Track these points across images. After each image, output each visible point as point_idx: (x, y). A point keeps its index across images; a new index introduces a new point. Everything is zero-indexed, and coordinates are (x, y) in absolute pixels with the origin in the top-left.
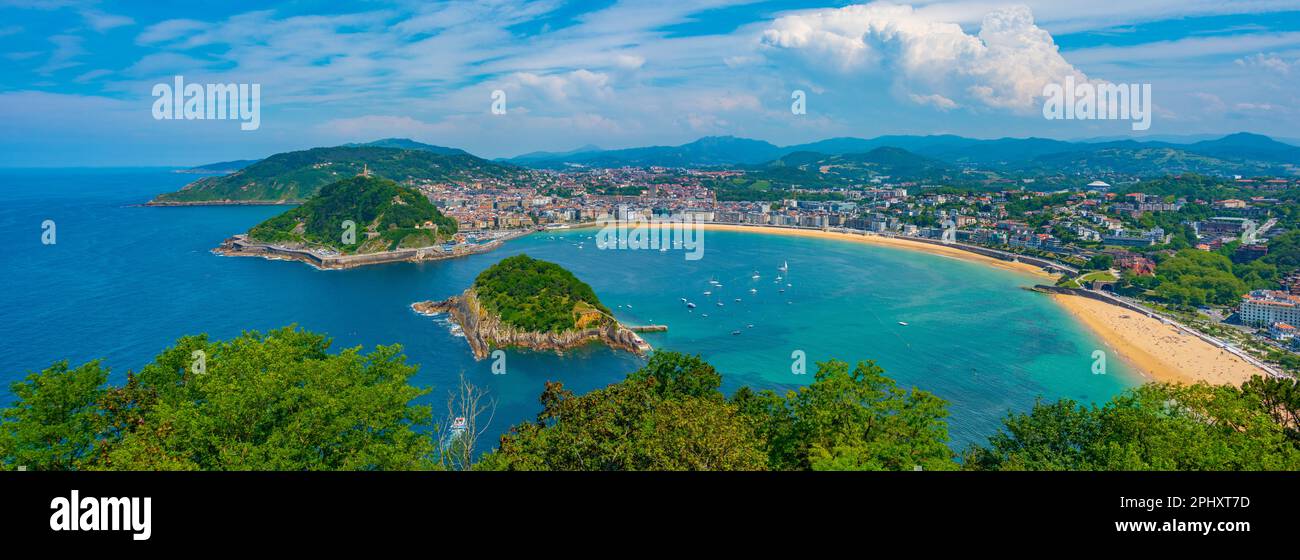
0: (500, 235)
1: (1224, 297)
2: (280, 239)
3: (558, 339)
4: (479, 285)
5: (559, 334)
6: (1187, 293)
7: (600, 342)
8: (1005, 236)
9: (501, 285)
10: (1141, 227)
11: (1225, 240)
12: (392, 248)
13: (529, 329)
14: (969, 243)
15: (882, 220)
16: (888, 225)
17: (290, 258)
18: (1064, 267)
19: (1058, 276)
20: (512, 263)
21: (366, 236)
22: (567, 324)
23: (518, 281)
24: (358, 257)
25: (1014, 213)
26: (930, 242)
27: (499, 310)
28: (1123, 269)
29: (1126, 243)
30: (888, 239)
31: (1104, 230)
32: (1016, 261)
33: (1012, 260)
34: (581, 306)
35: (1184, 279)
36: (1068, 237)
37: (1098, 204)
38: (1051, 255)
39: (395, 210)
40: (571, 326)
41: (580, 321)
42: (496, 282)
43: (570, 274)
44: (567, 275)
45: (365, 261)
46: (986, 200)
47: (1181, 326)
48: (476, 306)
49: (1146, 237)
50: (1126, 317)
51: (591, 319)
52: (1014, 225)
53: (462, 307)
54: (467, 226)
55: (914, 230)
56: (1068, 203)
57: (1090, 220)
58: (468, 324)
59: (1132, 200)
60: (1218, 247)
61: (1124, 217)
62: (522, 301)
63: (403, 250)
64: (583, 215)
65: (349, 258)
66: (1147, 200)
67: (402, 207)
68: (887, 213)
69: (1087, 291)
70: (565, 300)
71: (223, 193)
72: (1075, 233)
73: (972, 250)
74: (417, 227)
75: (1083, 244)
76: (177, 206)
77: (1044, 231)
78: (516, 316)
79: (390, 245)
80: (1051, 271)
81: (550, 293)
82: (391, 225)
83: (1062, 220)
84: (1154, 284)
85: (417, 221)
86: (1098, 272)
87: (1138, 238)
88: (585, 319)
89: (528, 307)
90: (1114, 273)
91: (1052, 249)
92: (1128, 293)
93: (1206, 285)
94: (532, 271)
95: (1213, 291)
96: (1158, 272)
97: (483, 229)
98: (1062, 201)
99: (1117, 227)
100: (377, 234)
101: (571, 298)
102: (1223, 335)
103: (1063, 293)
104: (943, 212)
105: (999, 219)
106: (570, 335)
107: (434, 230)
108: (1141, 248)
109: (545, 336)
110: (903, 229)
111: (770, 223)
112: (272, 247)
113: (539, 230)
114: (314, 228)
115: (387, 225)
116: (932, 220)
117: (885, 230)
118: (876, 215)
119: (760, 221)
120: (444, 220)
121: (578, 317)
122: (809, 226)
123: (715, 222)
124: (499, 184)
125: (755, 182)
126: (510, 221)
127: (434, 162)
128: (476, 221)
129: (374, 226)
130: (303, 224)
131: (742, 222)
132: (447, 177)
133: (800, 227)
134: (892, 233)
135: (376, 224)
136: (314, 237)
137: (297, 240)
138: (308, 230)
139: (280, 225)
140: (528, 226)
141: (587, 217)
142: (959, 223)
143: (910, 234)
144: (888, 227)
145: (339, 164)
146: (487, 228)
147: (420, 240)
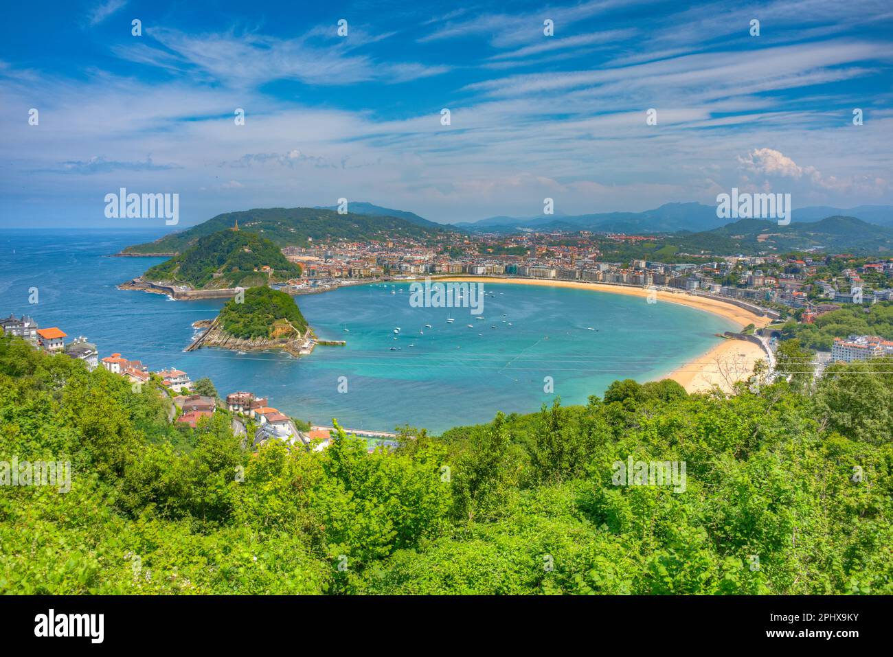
2: (162, 278)
5: (253, 339)
12: (232, 287)
17: (161, 291)
21: (212, 276)
24: (202, 291)
32: (765, 316)
33: (763, 315)
40: (263, 334)
41: (274, 332)
45: (208, 295)
55: (718, 288)
65: (196, 292)
67: (247, 254)
69: (754, 337)
71: (173, 247)
74: (256, 270)
76: (138, 256)
79: (231, 284)
81: (262, 312)
82: (234, 268)
100: (222, 274)
103: (741, 338)
107: (267, 273)
110: (709, 288)
111: (601, 281)
112: (154, 284)
113: (386, 280)
114: (184, 270)
115: (231, 268)
116: (734, 280)
117: (697, 289)
118: (697, 275)
119: (593, 278)
120: (285, 266)
121: (274, 329)
122: (634, 284)
123: (554, 279)
124: (412, 243)
125: (664, 247)
126: (362, 272)
127: (356, 223)
128: (333, 270)
129: (222, 269)
130: (179, 267)
131: (578, 279)
132: (363, 236)
133: (626, 284)
134: (699, 292)
135: (224, 267)
136: (182, 276)
137: (171, 279)
138: (180, 272)
139: (165, 268)
140: (377, 276)
141: (440, 271)
142: (756, 283)
143: (712, 292)
144: (700, 286)
145: (268, 223)
146: (341, 277)
147: (256, 282)
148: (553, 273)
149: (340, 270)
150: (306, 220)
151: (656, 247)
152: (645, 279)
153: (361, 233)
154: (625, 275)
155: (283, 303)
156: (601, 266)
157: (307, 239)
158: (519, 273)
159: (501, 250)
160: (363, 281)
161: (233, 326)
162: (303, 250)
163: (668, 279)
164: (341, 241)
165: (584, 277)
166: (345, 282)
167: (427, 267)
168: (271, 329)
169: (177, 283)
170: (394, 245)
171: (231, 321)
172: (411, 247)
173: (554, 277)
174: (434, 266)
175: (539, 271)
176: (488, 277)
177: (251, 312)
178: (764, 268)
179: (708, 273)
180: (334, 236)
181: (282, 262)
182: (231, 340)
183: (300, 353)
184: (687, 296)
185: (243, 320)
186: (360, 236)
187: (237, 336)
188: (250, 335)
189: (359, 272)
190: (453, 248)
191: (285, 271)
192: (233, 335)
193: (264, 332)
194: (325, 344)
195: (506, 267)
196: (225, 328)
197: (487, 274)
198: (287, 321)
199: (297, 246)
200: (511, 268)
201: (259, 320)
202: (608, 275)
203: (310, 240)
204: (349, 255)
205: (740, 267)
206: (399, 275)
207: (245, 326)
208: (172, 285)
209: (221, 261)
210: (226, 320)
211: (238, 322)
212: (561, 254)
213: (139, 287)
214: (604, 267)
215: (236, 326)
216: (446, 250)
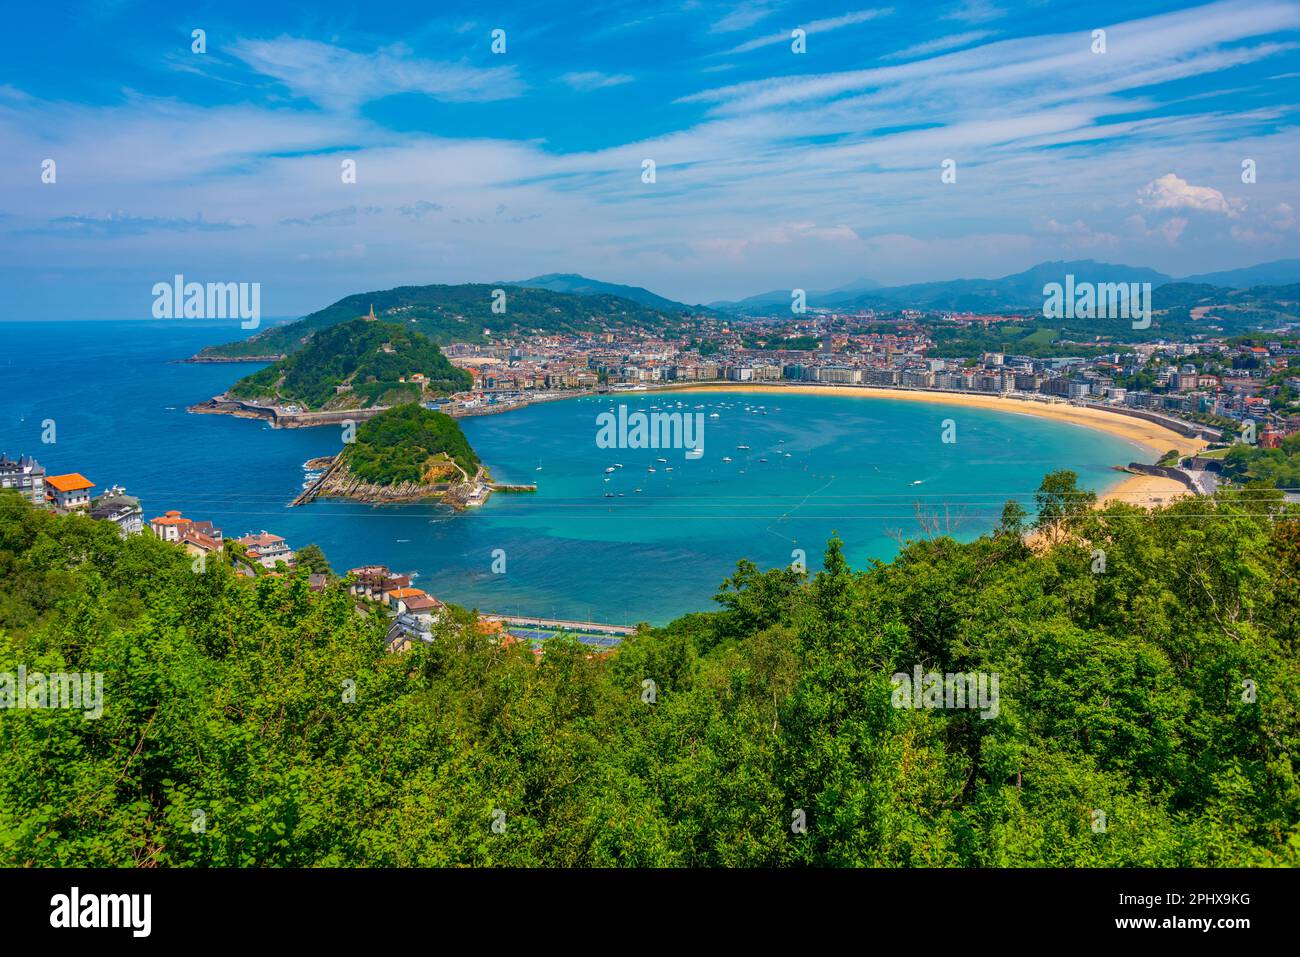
0: (541, 397)
2: (258, 394)
12: (368, 405)
16: (1091, 389)
17: (257, 415)
21: (335, 390)
24: (321, 414)
26: (1125, 413)
32: (1199, 438)
33: (1194, 436)
34: (437, 459)
39: (377, 360)
45: (327, 420)
54: (507, 385)
55: (1120, 395)
63: (380, 408)
64: (680, 373)
65: (310, 415)
67: (387, 356)
69: (1178, 470)
70: (422, 451)
71: (277, 347)
74: (402, 381)
76: (224, 363)
79: (364, 401)
81: (409, 443)
82: (368, 378)
85: (402, 374)
96: (1284, 445)
97: (526, 389)
100: (350, 388)
107: (420, 384)
110: (1106, 395)
111: (933, 387)
112: (245, 403)
113: (601, 392)
114: (291, 383)
115: (364, 378)
116: (1148, 382)
117: (1085, 396)
118: (1086, 374)
119: (920, 383)
120: (446, 373)
121: (427, 469)
122: (985, 390)
123: (859, 385)
124: (642, 335)
125: (1034, 331)
126: (565, 380)
127: (556, 305)
128: (521, 378)
129: (350, 379)
130: (284, 378)
131: (896, 384)
132: (568, 326)
133: (972, 391)
134: (1090, 401)
135: (353, 376)
136: (288, 391)
137: (271, 396)
138: (285, 385)
139: (262, 379)
140: (589, 386)
141: (684, 377)
142: (1184, 384)
143: (1111, 401)
144: (1091, 391)
145: (421, 308)
146: (533, 388)
147: (402, 397)
148: (858, 376)
149: (532, 378)
150: (480, 303)
151: (1024, 332)
152: (1003, 382)
153: (565, 322)
154: (970, 378)
155: (441, 430)
156: (932, 363)
157: (482, 332)
158: (806, 378)
159: (779, 343)
160: (566, 394)
161: (366, 466)
162: (478, 348)
163: (1039, 382)
164: (535, 334)
165: (905, 381)
166: (539, 397)
167: (664, 371)
168: (422, 469)
169: (281, 402)
170: (615, 337)
171: (362, 458)
172: (641, 340)
173: (859, 383)
174: (674, 369)
175: (836, 374)
176: (757, 384)
177: (393, 445)
178: (1199, 360)
179: (1104, 372)
180: (523, 325)
181: (442, 367)
182: (362, 487)
183: (467, 504)
184: (1070, 408)
185: (380, 455)
186: (563, 325)
187: (371, 481)
188: (392, 479)
189: (561, 380)
190: (705, 341)
191: (447, 381)
192: (365, 480)
193: (412, 474)
194: (504, 491)
195: (785, 368)
196: (353, 470)
197: (756, 379)
198: (447, 457)
199: (467, 342)
200: (793, 370)
201: (404, 456)
202: (943, 377)
203: (487, 332)
204: (546, 355)
205: (1158, 360)
206: (621, 384)
207: (384, 465)
208: (274, 404)
209: (349, 368)
210: (355, 457)
211: (372, 460)
212: (871, 347)
213: (223, 409)
214: (938, 365)
215: (371, 465)
216: (693, 344)
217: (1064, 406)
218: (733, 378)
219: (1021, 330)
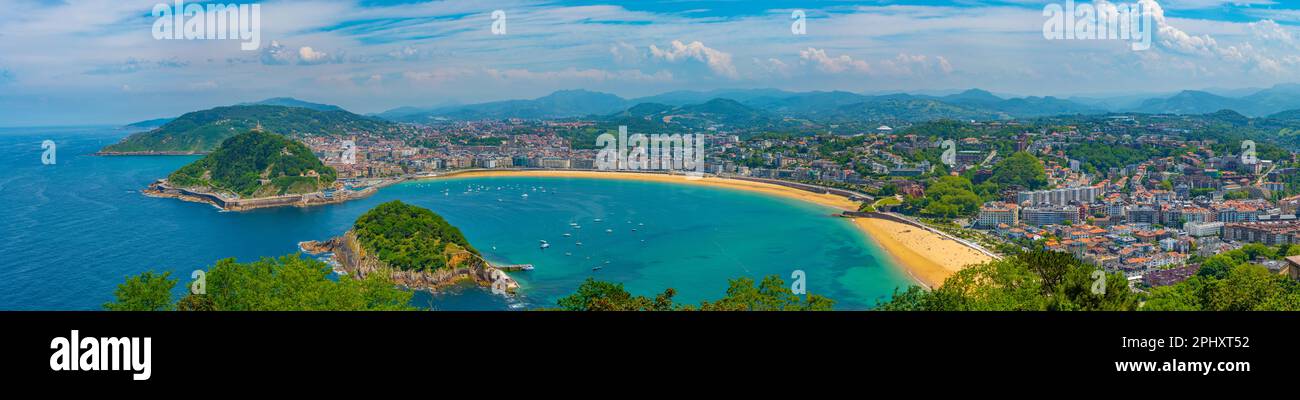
0: (375, 183)
1: (969, 210)
3: (431, 278)
4: (358, 227)
5: (432, 272)
6: (947, 208)
7: (470, 281)
8: (819, 173)
9: (378, 228)
10: (915, 161)
11: (968, 168)
12: (281, 193)
13: (405, 268)
14: (791, 180)
15: (720, 163)
16: (724, 166)
18: (863, 196)
19: (860, 203)
20: (388, 210)
21: (258, 183)
22: (438, 265)
23: (394, 224)
24: (254, 200)
25: (825, 154)
26: (760, 181)
27: (377, 251)
28: (904, 194)
29: (905, 174)
30: (725, 180)
31: (891, 165)
32: (828, 193)
33: (825, 192)
34: (451, 248)
35: (944, 198)
36: (865, 172)
37: (885, 144)
38: (853, 186)
39: (283, 161)
40: (443, 265)
41: (451, 261)
42: (373, 225)
43: (441, 218)
44: (439, 219)
45: (259, 205)
46: (803, 144)
47: (943, 233)
48: (357, 246)
49: (919, 168)
50: (908, 231)
51: (461, 259)
52: (825, 163)
53: (344, 247)
54: (344, 175)
55: (746, 171)
56: (865, 144)
57: (881, 157)
58: (350, 261)
59: (908, 140)
60: (963, 172)
61: (904, 154)
62: (397, 243)
63: (290, 196)
64: (448, 164)
65: (246, 201)
66: (918, 140)
67: (289, 157)
68: (723, 157)
69: (880, 214)
70: (437, 242)
72: (870, 168)
73: (793, 186)
74: (302, 175)
75: (876, 176)
77: (848, 167)
78: (392, 256)
80: (854, 199)
81: (423, 235)
82: (280, 173)
83: (860, 158)
84: (926, 204)
85: (302, 170)
86: (888, 198)
87: (914, 170)
88: (456, 259)
89: (403, 248)
90: (899, 198)
91: (853, 182)
92: (908, 213)
93: (958, 202)
94: (404, 216)
95: (962, 206)
96: (928, 195)
97: (359, 177)
98: (859, 142)
99: (899, 161)
100: (269, 180)
101: (443, 240)
102: (969, 237)
103: (864, 216)
104: (770, 155)
105: (814, 159)
106: (442, 274)
107: (316, 178)
108: (915, 176)
109: (419, 275)
110: (737, 171)
113: (408, 178)
115: (276, 173)
116: (759, 162)
120: (323, 168)
121: (449, 257)
123: (570, 169)
127: (315, 117)
129: (266, 174)
135: (268, 172)
141: (452, 166)
143: (743, 174)
146: (362, 176)
148: (568, 163)
149: (358, 169)
158: (533, 165)
168: (446, 257)
169: (215, 190)
174: (444, 161)
181: (319, 165)
184: (721, 180)
189: (380, 171)
191: (326, 174)
193: (443, 262)
195: (513, 159)
197: (500, 167)
200: (518, 160)
201: (428, 247)
206: (419, 172)
217: (714, 179)
218: (483, 165)
219: (597, 131)
